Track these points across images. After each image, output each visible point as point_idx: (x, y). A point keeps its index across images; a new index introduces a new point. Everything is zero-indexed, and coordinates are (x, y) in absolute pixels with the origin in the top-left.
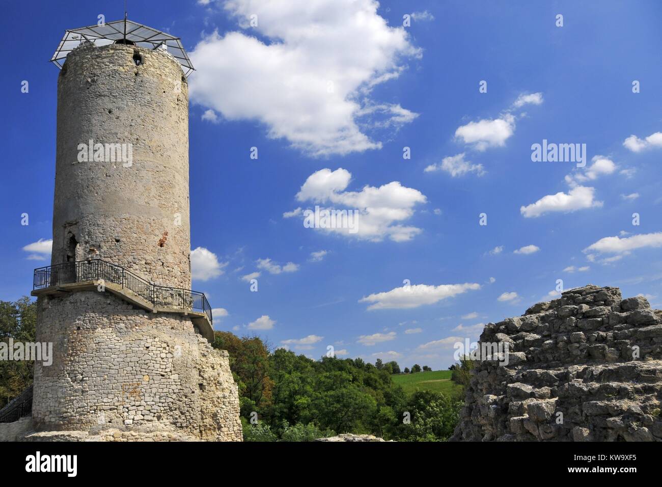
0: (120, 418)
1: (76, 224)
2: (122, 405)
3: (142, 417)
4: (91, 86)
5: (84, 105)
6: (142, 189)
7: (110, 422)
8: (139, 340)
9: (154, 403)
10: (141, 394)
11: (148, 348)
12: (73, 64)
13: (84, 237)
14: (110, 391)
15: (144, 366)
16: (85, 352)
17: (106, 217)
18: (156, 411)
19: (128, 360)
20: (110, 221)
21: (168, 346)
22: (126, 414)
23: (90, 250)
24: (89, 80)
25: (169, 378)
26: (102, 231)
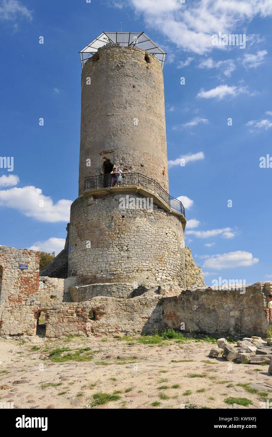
0: (153, 276)
1: (111, 153)
2: (155, 268)
3: (166, 278)
4: (120, 69)
5: (116, 79)
6: (153, 137)
7: (147, 279)
8: (162, 228)
9: (171, 269)
10: (165, 262)
11: (167, 234)
12: (105, 54)
13: (119, 160)
14: (147, 258)
15: (165, 245)
16: (129, 232)
17: (134, 150)
18: (172, 275)
19: (157, 239)
20: (137, 153)
21: (176, 235)
22: (157, 274)
23: (124, 169)
24: (119, 65)
25: (177, 256)
26: (132, 158)
